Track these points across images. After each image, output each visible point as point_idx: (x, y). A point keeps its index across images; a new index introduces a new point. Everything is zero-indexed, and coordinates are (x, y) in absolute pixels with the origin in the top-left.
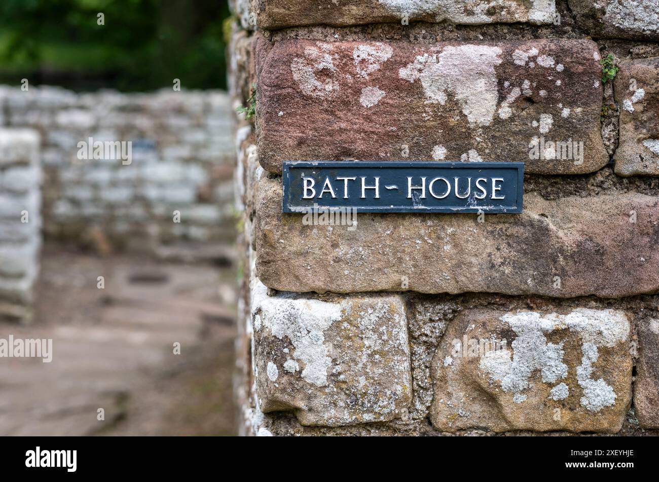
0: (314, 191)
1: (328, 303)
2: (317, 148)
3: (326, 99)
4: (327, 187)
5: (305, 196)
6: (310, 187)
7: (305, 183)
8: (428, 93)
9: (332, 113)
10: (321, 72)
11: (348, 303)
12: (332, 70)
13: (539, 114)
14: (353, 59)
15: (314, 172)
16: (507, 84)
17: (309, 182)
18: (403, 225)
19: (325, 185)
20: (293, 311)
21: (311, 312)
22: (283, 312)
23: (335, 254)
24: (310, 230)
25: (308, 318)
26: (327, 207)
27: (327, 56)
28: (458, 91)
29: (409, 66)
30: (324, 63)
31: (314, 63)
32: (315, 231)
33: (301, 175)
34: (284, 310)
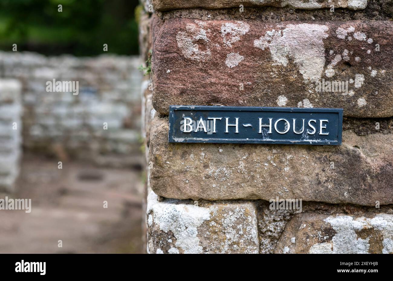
1: (201, 207)
2: (194, 96)
3: (201, 61)
8: (275, 58)
9: (205, 71)
10: (198, 41)
11: (215, 207)
12: (206, 40)
13: (355, 74)
14: (221, 33)
15: (192, 114)
16: (331, 52)
20: (175, 213)
21: (188, 213)
22: (169, 213)
23: (206, 173)
24: (189, 155)
25: (186, 218)
26: (201, 139)
27: (202, 30)
28: (296, 57)
29: (261, 38)
30: (200, 36)
31: (193, 35)
32: (192, 155)
33: (182, 116)
34: (169, 212)
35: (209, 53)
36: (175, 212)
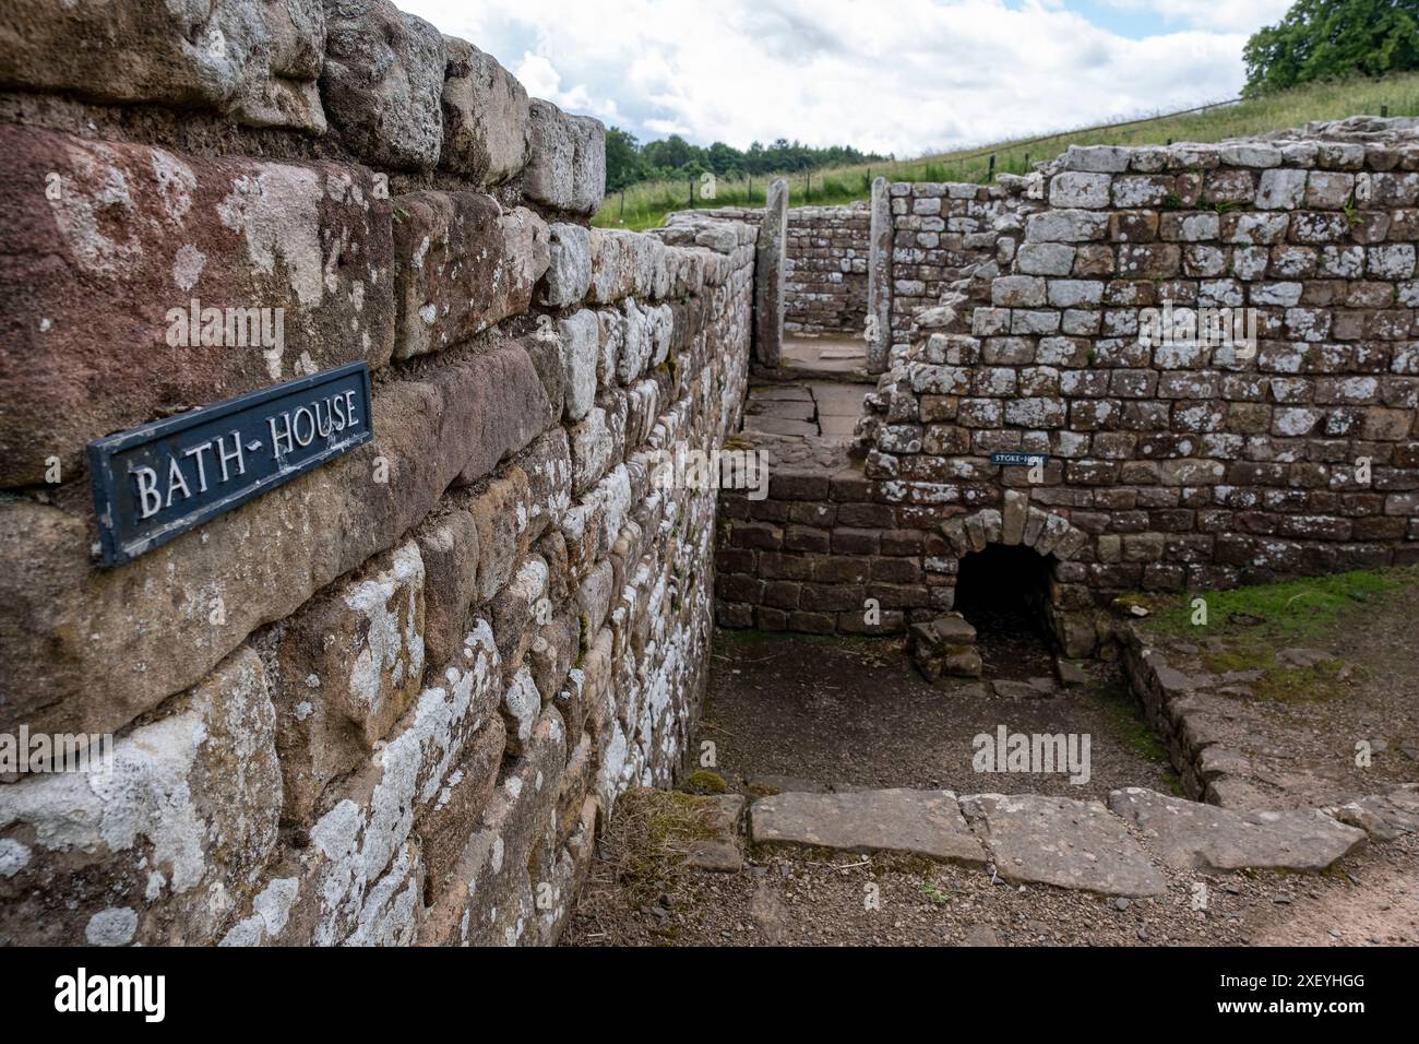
0: (157, 495)
1: (164, 722)
2: (123, 397)
3: (120, 278)
4: (176, 480)
5: (147, 513)
6: (152, 490)
7: (141, 480)
8: (254, 257)
9: (135, 311)
10: (107, 211)
12: (129, 207)
13: (350, 281)
14: (155, 182)
15: (147, 454)
16: (328, 233)
17: (147, 477)
18: (258, 513)
19: (172, 477)
20: (138, 776)
21: (161, 755)
22: (122, 788)
23: (183, 616)
24: (141, 586)
25: (161, 769)
26: (180, 522)
27: (114, 171)
28: (286, 249)
29: (227, 199)
30: (114, 190)
31: (92, 190)
32: (149, 584)
33: (127, 468)
34: (123, 784)
35: (137, 249)
36: (136, 774)
